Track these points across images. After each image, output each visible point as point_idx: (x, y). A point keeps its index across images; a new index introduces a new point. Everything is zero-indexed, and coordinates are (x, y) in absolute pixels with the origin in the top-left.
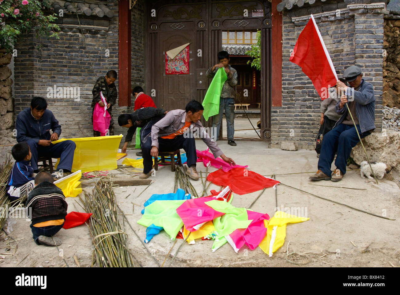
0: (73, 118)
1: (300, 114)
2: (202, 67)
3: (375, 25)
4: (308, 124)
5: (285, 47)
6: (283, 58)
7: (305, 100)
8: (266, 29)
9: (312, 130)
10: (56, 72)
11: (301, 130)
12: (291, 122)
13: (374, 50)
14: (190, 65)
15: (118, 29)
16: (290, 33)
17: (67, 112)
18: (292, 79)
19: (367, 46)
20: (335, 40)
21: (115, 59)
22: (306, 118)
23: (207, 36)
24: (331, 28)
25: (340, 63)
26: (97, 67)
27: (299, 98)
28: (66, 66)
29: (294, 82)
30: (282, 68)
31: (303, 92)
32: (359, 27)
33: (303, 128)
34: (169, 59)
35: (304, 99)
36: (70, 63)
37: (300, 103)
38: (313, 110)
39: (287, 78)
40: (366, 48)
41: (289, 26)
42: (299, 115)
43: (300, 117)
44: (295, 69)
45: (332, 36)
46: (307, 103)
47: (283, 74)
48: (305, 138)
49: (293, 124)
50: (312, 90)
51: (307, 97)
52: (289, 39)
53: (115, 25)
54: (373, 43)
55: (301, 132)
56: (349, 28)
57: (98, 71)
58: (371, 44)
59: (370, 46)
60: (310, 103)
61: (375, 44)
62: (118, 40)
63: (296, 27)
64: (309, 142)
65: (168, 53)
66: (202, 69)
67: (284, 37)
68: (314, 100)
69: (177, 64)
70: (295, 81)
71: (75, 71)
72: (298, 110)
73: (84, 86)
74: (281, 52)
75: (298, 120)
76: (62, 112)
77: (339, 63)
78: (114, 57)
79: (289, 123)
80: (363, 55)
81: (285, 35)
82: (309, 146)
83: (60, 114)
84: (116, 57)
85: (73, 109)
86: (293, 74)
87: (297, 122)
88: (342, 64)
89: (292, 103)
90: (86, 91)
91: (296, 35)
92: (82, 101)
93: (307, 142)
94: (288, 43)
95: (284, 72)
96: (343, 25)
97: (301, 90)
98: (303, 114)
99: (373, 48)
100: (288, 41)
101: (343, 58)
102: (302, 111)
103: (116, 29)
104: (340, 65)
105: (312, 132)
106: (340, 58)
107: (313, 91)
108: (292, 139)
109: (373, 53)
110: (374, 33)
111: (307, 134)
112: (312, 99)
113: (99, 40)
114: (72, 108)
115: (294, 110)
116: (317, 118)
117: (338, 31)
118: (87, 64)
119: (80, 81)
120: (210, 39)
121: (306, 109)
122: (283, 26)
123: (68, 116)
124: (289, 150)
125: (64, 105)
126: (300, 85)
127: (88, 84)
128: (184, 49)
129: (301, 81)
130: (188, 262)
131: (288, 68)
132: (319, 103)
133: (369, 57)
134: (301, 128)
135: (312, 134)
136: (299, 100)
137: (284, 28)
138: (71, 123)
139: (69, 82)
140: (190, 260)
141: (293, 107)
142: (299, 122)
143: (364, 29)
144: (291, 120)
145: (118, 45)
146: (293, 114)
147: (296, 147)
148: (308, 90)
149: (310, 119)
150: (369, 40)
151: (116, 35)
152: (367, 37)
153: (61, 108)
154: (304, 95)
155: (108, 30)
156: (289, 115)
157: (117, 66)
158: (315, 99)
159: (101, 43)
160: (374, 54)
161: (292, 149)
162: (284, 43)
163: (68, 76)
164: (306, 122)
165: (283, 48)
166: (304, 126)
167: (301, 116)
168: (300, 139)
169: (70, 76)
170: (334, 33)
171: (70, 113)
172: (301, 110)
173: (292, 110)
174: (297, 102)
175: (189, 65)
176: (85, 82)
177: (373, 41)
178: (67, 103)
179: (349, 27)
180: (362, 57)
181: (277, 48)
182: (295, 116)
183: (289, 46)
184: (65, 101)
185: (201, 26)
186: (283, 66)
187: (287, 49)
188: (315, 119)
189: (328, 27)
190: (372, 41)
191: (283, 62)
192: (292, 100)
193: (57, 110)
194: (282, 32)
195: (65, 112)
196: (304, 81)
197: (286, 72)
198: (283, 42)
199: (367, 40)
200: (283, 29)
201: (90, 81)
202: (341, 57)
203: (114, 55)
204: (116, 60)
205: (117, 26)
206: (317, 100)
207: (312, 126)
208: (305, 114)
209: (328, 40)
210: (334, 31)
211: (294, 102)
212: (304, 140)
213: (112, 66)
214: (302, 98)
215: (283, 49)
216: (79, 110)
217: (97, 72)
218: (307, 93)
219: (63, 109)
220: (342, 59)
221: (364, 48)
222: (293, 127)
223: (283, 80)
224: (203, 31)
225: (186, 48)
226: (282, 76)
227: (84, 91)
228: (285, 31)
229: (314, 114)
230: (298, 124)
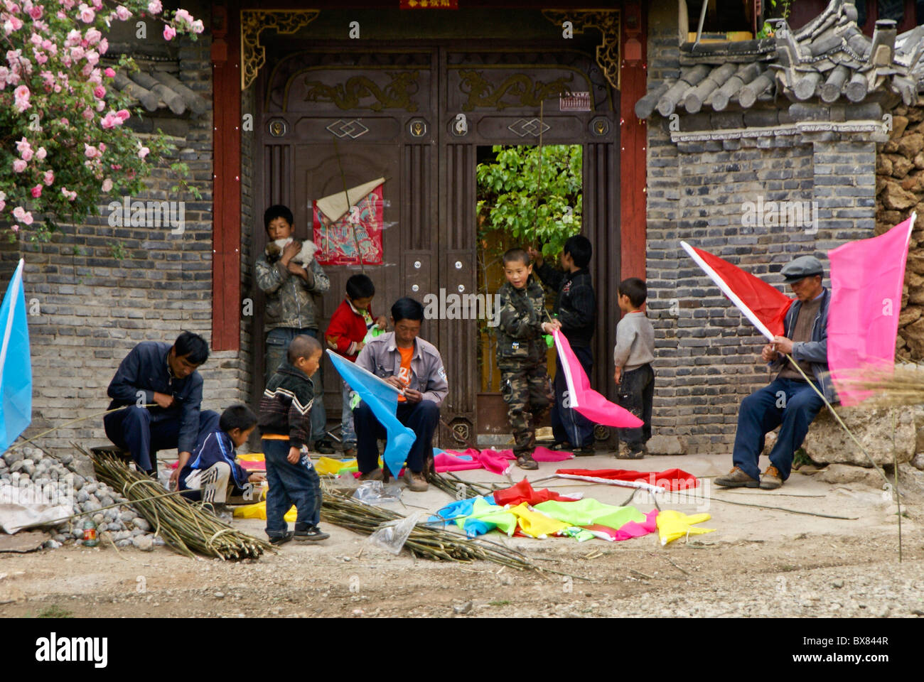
0: (96, 381)
1: (691, 368)
2: (420, 247)
3: (856, 167)
4: (712, 392)
5: (654, 204)
6: (648, 230)
7: (703, 335)
8: (596, 145)
9: (720, 406)
10: (59, 256)
11: (694, 407)
12: (670, 388)
13: (855, 221)
14: (386, 241)
15: (211, 142)
16: (666, 169)
17: (84, 362)
18: (672, 282)
19: (840, 212)
20: (774, 193)
21: (203, 223)
22: (707, 377)
23: (434, 161)
24: (764, 166)
25: (784, 249)
26: (156, 244)
27: (689, 330)
28: (81, 241)
29: (676, 290)
30: (647, 255)
31: (697, 315)
32: (822, 170)
33: (700, 402)
34: (325, 220)
35: (701, 331)
36: (92, 232)
37: (690, 341)
38: (722, 356)
39: (659, 280)
40: (838, 216)
41: (662, 151)
42: (687, 371)
43: (691, 377)
44: (678, 258)
45: (765, 183)
46: (709, 341)
47: (647, 269)
48: (705, 427)
49: (675, 394)
50: (719, 309)
51: (708, 327)
52: (664, 184)
53: (203, 132)
54: (852, 205)
55: (694, 413)
56: (804, 168)
57: (159, 254)
58: (848, 209)
59: (846, 212)
60: (716, 341)
61: (856, 209)
62: (211, 171)
63: (680, 155)
64: (714, 435)
65: (322, 204)
66: (419, 252)
67: (651, 179)
68: (725, 334)
69: (347, 236)
70: (679, 288)
71: (103, 255)
72: (686, 360)
73: (125, 296)
74: (645, 215)
75: (686, 384)
76: (72, 363)
77: (782, 247)
78: (200, 217)
79: (665, 391)
80: (830, 231)
81: (654, 173)
82: (715, 446)
83: (67, 370)
84: (205, 217)
85: (97, 355)
86: (674, 271)
87: (685, 388)
88: (788, 250)
89: (672, 342)
90: (127, 309)
91: (681, 174)
92: (120, 336)
93: (709, 436)
94: (661, 194)
95: (652, 265)
96: (790, 160)
97: (694, 310)
98: (698, 368)
99: (852, 216)
100: (662, 189)
101: (790, 235)
102: (695, 361)
103: (206, 143)
104: (785, 253)
105: (721, 411)
106: (783, 236)
107: (723, 311)
108: (672, 431)
109: (853, 227)
110: (855, 184)
111: (709, 415)
112: (721, 331)
113: (161, 172)
114: (95, 352)
115: (677, 359)
116: (734, 376)
117: (780, 172)
118: (132, 235)
119: (116, 282)
120: (442, 169)
121: (706, 356)
122: (650, 151)
123: (84, 375)
124: (666, 454)
125: (76, 343)
126: (691, 298)
127: (134, 289)
128: (368, 195)
129: (694, 288)
130: (548, 551)
131: (660, 256)
132: (735, 340)
133: (845, 236)
134: (693, 402)
135: (722, 415)
136: (688, 334)
137: (653, 156)
138: (91, 392)
139: (88, 282)
140: (550, 549)
141: (673, 352)
142: (690, 388)
143: (834, 175)
144: (670, 384)
145: (212, 187)
146: (675, 369)
147: (683, 446)
148: (710, 309)
149: (717, 379)
150: (842, 200)
151: (207, 158)
152: (840, 193)
153: (69, 353)
154: (699, 322)
155: (184, 145)
156: (665, 371)
157: (209, 242)
158: (728, 330)
159: (165, 181)
160: (854, 230)
161: (675, 451)
162: (651, 194)
163: (86, 268)
164: (706, 386)
165: (648, 206)
166: (702, 397)
167: (694, 373)
168: (693, 431)
169: (91, 269)
170: (772, 176)
171: (89, 368)
172: (695, 357)
173: (672, 358)
174: (683, 339)
175: (381, 240)
176: (127, 284)
177: (853, 202)
178: (83, 339)
179: (804, 164)
180: (829, 236)
181: (633, 204)
182: (678, 374)
183: (664, 200)
184: (79, 333)
185: (417, 131)
186: (648, 249)
187: (658, 209)
188: (728, 379)
189: (757, 161)
190: (850, 202)
191: (648, 241)
192: (671, 334)
193: (59, 358)
194: (646, 167)
195: (79, 363)
196: (701, 288)
197: (656, 265)
198: (649, 190)
199: (838, 199)
200: (649, 159)
201: (139, 281)
202: (785, 233)
203: (201, 212)
204: (205, 227)
205: (209, 135)
206: (732, 334)
207: (720, 396)
208: (704, 367)
209: (757, 191)
210: (770, 173)
211: (675, 339)
212: (701, 432)
213: (193, 241)
214: (696, 329)
215: (648, 209)
216: (112, 359)
217: (155, 257)
218: (707, 318)
219: (74, 355)
220: (789, 239)
221: (832, 217)
222: (673, 401)
223: (651, 285)
224: (423, 145)
225: (373, 192)
226: (646, 275)
227: (124, 307)
228: (653, 165)
229: (725, 366)
230: (685, 393)
